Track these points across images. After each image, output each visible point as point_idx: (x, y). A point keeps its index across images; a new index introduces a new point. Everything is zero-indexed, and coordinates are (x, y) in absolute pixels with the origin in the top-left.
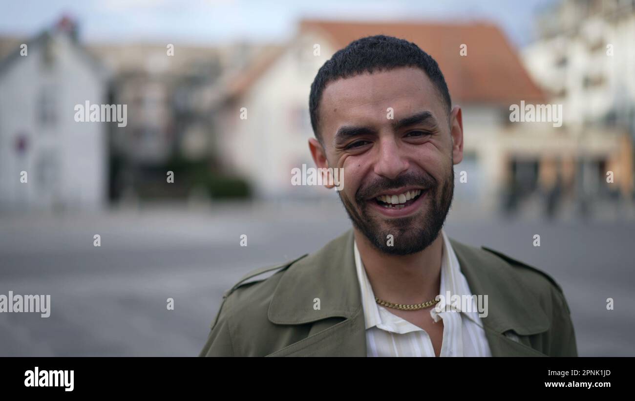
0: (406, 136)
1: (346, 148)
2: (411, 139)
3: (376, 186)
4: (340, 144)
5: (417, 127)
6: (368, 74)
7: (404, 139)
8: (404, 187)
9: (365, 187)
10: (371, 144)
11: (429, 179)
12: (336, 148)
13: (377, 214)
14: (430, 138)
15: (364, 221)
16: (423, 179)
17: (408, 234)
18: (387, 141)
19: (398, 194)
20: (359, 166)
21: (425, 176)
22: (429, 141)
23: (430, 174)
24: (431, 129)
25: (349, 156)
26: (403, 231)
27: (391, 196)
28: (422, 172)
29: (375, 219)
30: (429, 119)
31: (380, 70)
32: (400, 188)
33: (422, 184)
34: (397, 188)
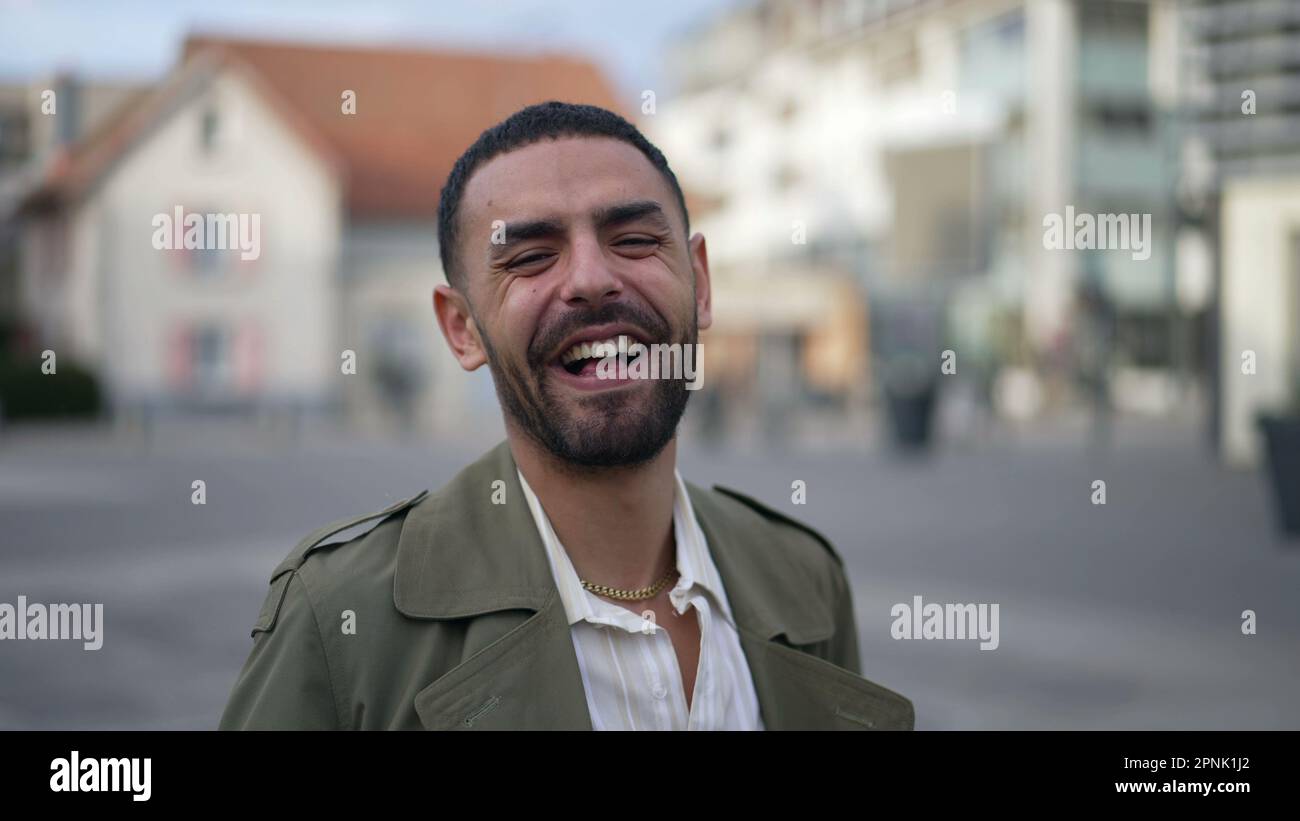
0: (617, 244)
1: (509, 266)
2: (627, 250)
3: (565, 325)
4: (496, 258)
5: (635, 229)
6: (550, 140)
7: (612, 248)
8: (614, 324)
9: (545, 331)
10: (556, 257)
11: (656, 319)
12: (491, 267)
13: (566, 390)
14: (658, 249)
15: (541, 404)
16: (647, 317)
17: (621, 421)
18: (584, 242)
19: (603, 338)
20: (534, 291)
21: (650, 312)
22: (654, 254)
23: (658, 312)
24: (660, 233)
25: (516, 277)
26: (612, 415)
27: (590, 341)
28: (645, 304)
29: (561, 400)
30: (656, 214)
31: (570, 135)
32: (608, 325)
33: (644, 326)
34: (602, 324)
